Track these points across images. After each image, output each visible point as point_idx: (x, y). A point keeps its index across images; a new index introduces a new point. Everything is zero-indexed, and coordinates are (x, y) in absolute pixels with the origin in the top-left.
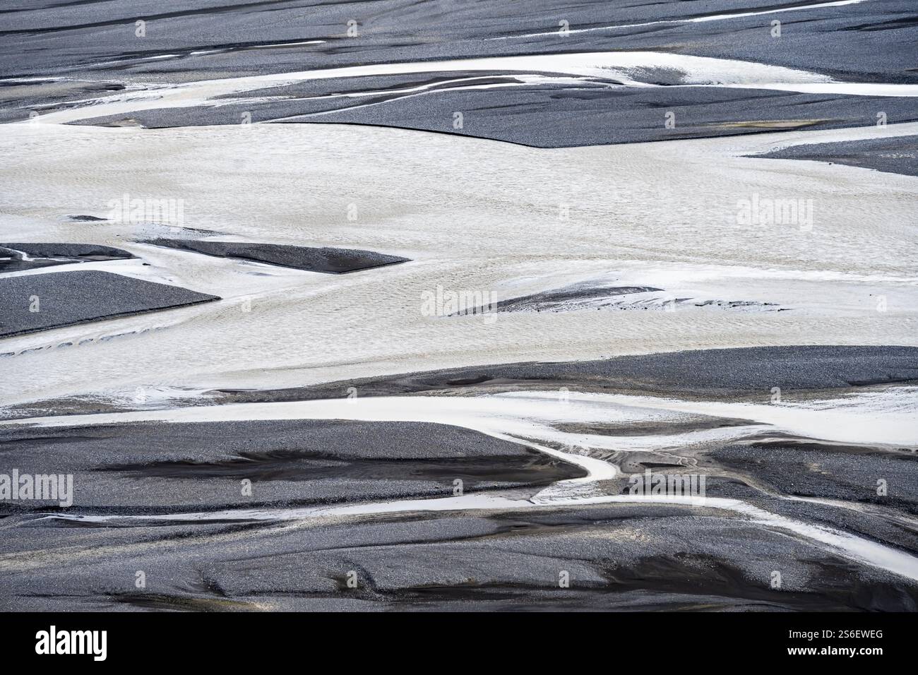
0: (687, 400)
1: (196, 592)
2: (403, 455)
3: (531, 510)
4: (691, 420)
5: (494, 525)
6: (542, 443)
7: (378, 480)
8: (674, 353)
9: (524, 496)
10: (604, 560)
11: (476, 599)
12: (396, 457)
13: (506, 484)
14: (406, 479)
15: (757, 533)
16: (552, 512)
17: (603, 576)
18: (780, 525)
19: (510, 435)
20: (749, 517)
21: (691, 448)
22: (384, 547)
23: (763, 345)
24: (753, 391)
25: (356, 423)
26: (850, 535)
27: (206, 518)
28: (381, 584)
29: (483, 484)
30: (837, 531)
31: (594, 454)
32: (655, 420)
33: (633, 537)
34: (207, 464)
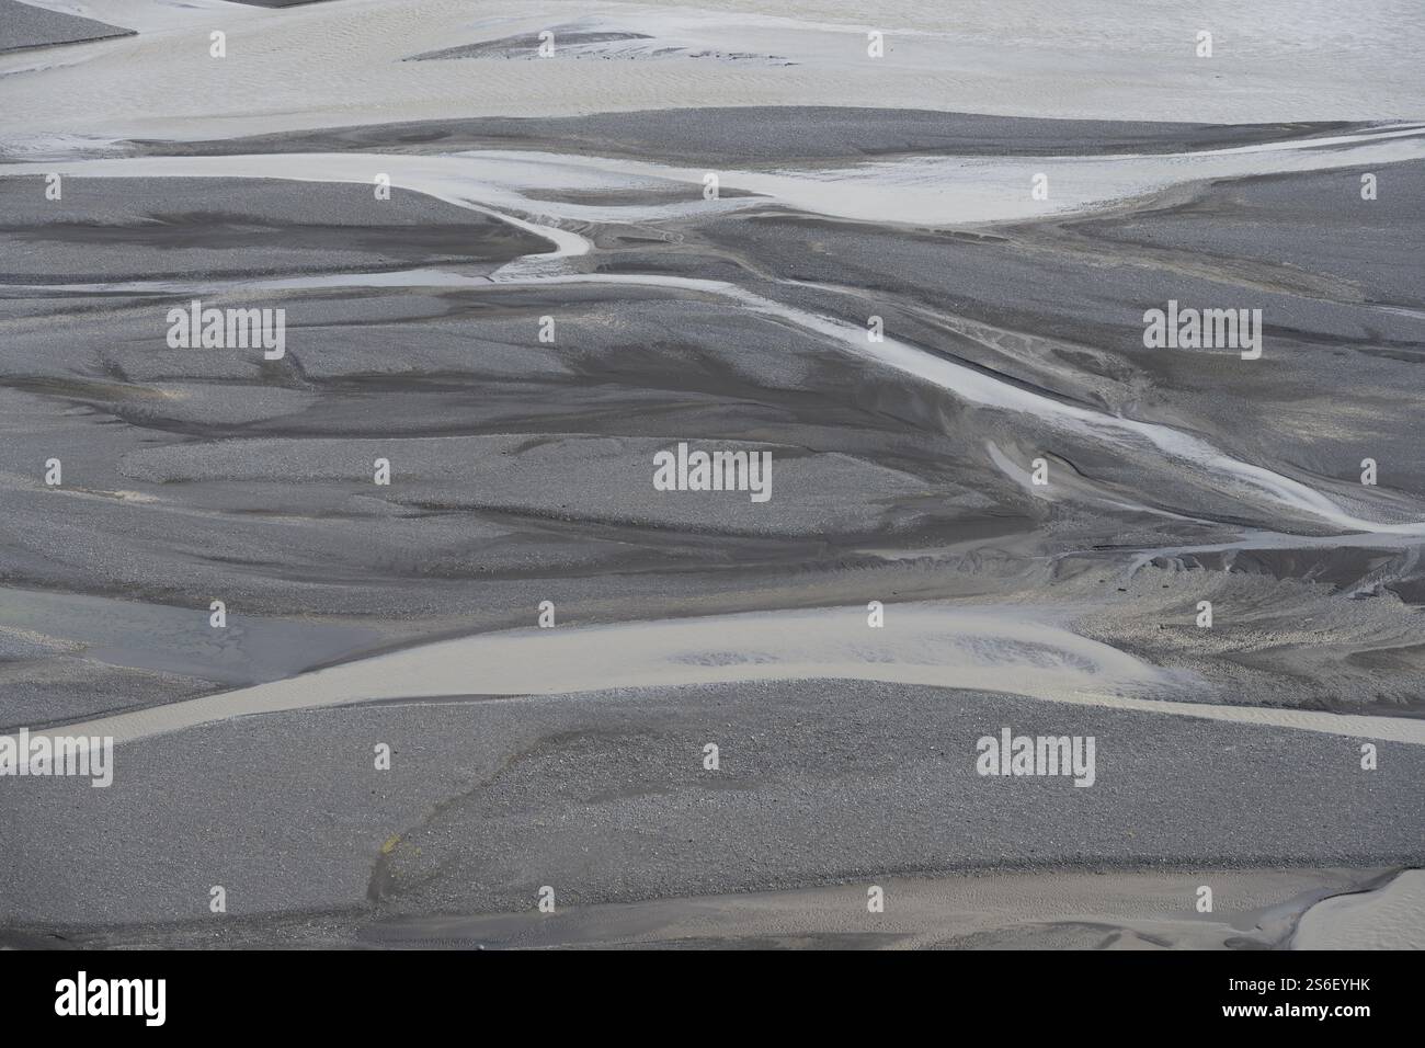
0: (675, 165)
1: (93, 376)
2: (343, 222)
3: (489, 288)
4: (679, 190)
5: (445, 305)
6: (505, 211)
7: (313, 249)
8: (663, 111)
9: (483, 273)
10: (571, 348)
11: (421, 391)
12: (335, 224)
13: (462, 258)
14: (345, 250)
15: (748, 321)
16: (512, 292)
17: (567, 367)
18: (776, 312)
19: (468, 201)
20: (740, 303)
21: (676, 221)
22: (316, 328)
23: (766, 105)
24: (752, 157)
25: (290, 182)
26: (854, 326)
27: (109, 290)
28: (311, 371)
29: (434, 258)
30: (840, 321)
31: (566, 225)
32: (637, 188)
33: (606, 323)
34: (114, 226)
